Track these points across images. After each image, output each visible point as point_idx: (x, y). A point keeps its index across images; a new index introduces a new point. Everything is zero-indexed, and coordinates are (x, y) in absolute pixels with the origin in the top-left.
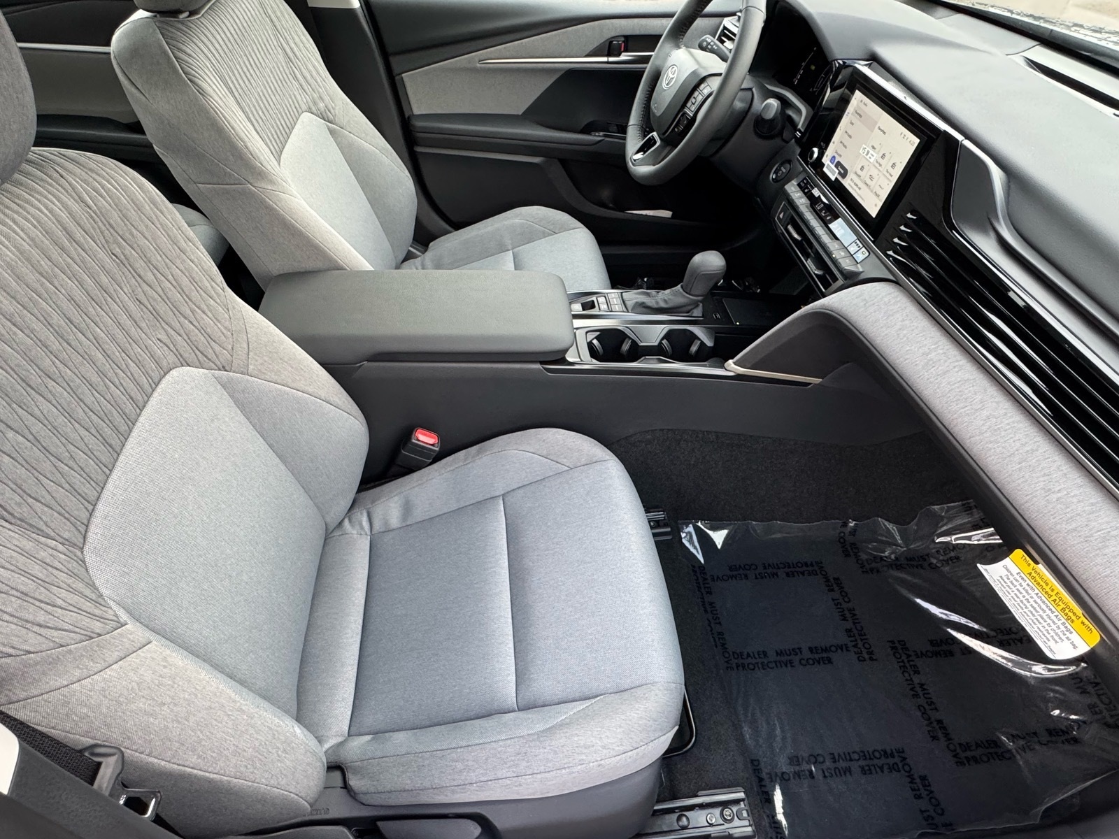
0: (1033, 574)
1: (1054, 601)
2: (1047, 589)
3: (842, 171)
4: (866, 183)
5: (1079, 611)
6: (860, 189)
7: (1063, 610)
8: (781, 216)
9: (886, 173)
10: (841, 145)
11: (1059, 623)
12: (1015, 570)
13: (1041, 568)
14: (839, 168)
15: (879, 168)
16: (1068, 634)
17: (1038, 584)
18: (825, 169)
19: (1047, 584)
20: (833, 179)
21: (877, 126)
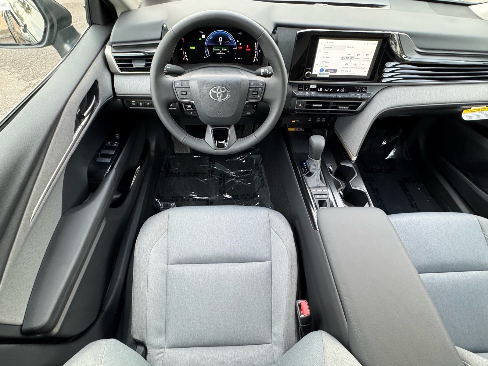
0: (470, 111)
1: (479, 111)
2: (476, 110)
3: (333, 71)
4: (353, 68)
5: (485, 107)
6: (350, 71)
7: (482, 110)
8: (300, 105)
9: (364, 59)
10: (325, 63)
11: (483, 113)
12: (466, 114)
13: (473, 108)
14: (329, 71)
15: (359, 59)
16: (486, 113)
17: (473, 111)
18: (318, 76)
19: (475, 110)
20: (328, 76)
21: (347, 47)
